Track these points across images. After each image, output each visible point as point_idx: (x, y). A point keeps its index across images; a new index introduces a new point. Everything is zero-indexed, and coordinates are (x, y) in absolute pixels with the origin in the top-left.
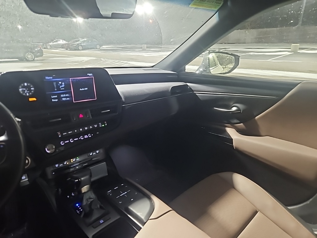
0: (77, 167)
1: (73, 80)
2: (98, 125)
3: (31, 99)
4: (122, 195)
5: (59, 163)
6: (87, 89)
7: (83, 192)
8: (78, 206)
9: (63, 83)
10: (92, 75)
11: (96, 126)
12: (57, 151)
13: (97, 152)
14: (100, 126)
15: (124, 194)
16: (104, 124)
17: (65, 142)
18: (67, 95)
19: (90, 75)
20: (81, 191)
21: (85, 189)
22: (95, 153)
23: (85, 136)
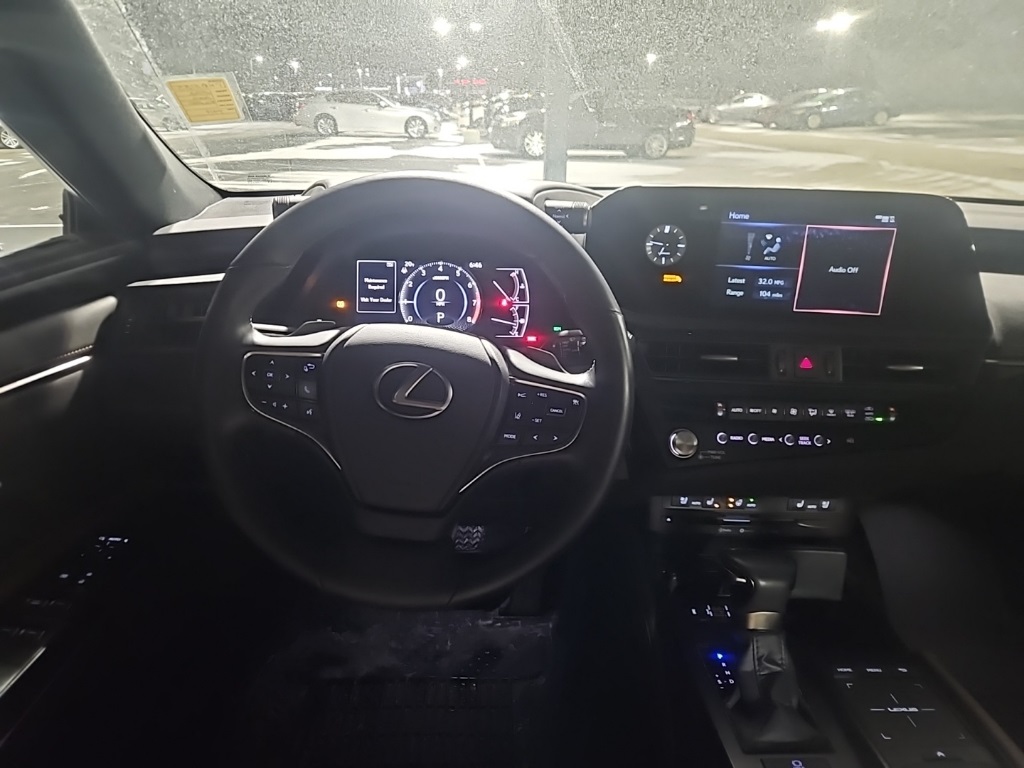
0: (742, 531)
1: (814, 231)
2: (860, 414)
3: (667, 278)
4: (895, 710)
5: (692, 496)
6: (855, 270)
7: (752, 626)
8: (722, 660)
9: (778, 240)
10: (893, 221)
11: (850, 413)
12: (701, 457)
13: (825, 505)
14: (868, 419)
15: (905, 710)
16: (886, 415)
17: (732, 438)
18: (777, 282)
19: (885, 219)
20: (745, 621)
21: (757, 620)
22: (814, 507)
23: (801, 438)
